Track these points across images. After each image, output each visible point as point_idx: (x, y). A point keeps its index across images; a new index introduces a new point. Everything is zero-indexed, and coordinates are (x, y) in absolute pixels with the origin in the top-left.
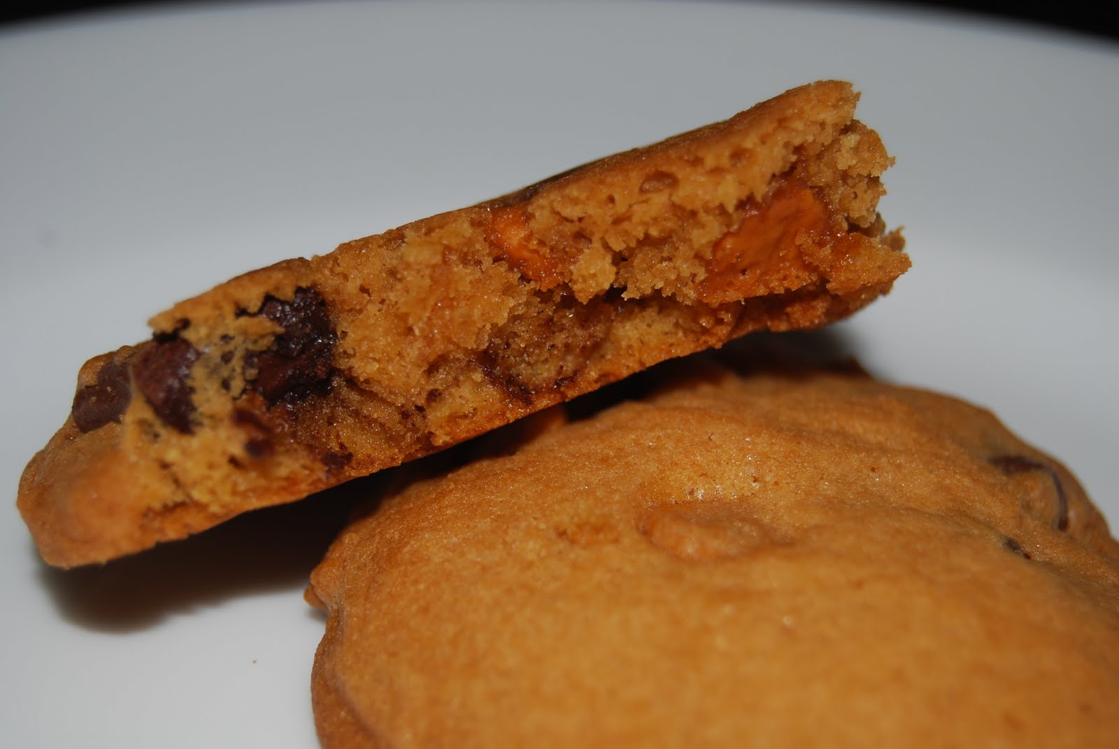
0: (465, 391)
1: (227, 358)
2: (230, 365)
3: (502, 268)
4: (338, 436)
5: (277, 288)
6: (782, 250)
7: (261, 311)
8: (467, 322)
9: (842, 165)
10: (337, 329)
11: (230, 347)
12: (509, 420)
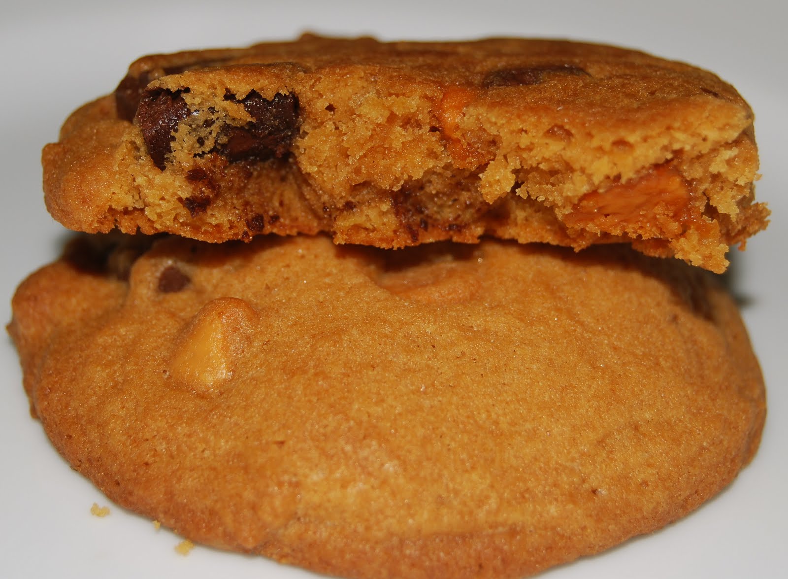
0: (372, 214)
1: (208, 123)
2: (208, 129)
3: (434, 138)
4: (282, 195)
5: (262, 89)
6: (643, 210)
7: (243, 101)
8: (388, 170)
9: (714, 169)
10: (301, 128)
11: (213, 117)
12: (393, 247)
